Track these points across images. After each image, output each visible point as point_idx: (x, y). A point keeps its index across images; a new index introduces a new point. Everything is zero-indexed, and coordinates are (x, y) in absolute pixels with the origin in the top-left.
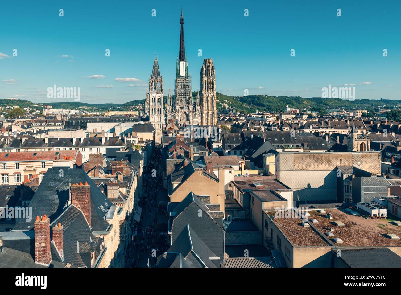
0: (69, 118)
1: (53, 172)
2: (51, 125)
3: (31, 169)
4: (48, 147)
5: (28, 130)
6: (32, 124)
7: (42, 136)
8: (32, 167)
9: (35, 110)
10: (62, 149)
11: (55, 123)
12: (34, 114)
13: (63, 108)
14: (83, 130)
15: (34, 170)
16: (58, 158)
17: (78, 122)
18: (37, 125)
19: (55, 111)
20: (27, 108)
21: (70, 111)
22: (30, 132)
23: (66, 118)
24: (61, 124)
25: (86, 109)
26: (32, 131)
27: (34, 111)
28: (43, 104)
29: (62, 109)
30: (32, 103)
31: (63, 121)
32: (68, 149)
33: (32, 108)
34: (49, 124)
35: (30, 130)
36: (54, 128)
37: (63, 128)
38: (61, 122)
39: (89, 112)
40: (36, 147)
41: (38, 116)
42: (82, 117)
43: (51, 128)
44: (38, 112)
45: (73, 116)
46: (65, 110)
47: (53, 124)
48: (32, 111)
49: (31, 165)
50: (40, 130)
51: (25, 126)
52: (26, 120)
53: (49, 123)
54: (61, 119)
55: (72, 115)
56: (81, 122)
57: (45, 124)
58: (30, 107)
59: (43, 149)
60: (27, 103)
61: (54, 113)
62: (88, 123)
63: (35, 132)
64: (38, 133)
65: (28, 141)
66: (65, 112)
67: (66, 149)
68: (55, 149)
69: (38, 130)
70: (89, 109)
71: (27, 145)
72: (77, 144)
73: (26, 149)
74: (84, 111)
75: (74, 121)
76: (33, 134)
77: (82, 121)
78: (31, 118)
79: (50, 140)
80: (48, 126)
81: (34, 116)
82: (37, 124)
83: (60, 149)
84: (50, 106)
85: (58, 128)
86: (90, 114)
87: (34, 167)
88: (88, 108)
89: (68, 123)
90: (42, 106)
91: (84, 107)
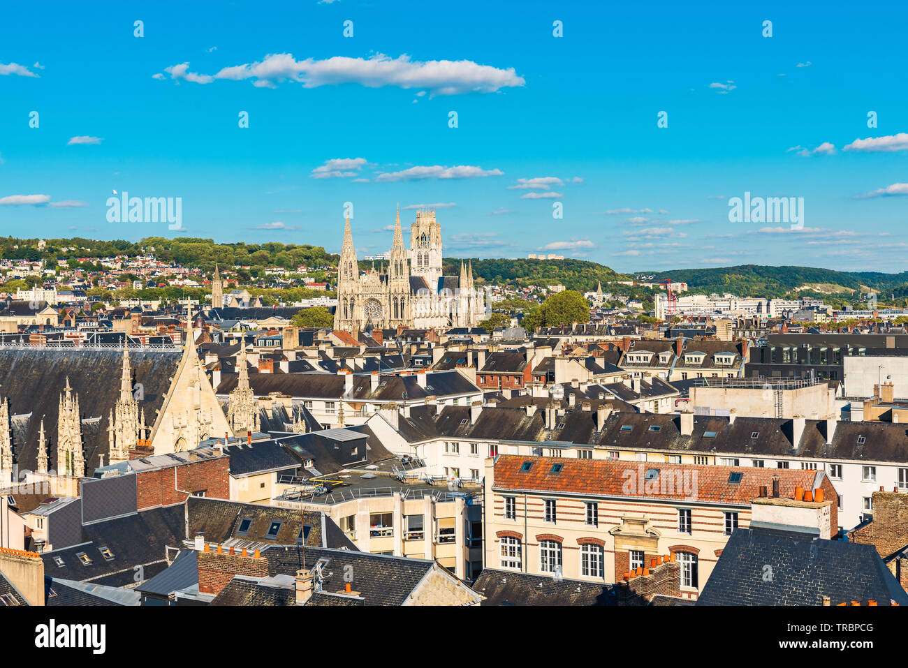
0: (758, 333)
1: (751, 545)
2: (693, 362)
3: (637, 530)
4: (692, 448)
5: (609, 379)
6: (622, 358)
7: (666, 405)
8: (644, 523)
9: (623, 299)
10: (746, 462)
11: (707, 352)
12: (621, 314)
13: (731, 292)
14: (829, 387)
15: (651, 538)
16: (770, 492)
17: (802, 352)
18: (642, 361)
19: (699, 303)
20: (594, 294)
21: (760, 305)
22: (616, 387)
23: (747, 333)
24: (732, 358)
25: (828, 298)
26: (627, 383)
27: (621, 305)
28: (651, 278)
29: (728, 296)
30: (613, 273)
31: (739, 348)
32: (771, 463)
33: (611, 291)
34: (686, 356)
35: (620, 380)
36: (707, 373)
37: (743, 374)
38: (733, 352)
39: (844, 309)
40: (649, 447)
41: (639, 325)
42: (813, 329)
43: (692, 374)
44: (635, 310)
45: (777, 328)
46: (740, 302)
47: (702, 357)
48: (614, 305)
49: (640, 516)
50: (655, 380)
51: (600, 362)
52: (596, 338)
53: (688, 351)
54: (730, 339)
55: (771, 323)
56: (816, 350)
57: (672, 359)
58: (606, 289)
59: (673, 455)
60: (596, 274)
61: (696, 314)
62: (846, 359)
63: (637, 390)
64: (648, 391)
65: (619, 420)
66: (742, 307)
67: (762, 464)
68: (721, 461)
69: (649, 380)
70: (841, 297)
71: (614, 438)
72: (809, 446)
73: (611, 452)
74: (822, 306)
75: (785, 349)
76: (630, 394)
77: (822, 350)
78: (613, 332)
79: (702, 422)
80: (681, 364)
81: (622, 323)
82: (642, 356)
83: (741, 461)
84: (679, 284)
85: (723, 374)
86: (849, 317)
87: (651, 523)
88: (839, 289)
89: (761, 354)
90: (651, 286)
91: (818, 288)
